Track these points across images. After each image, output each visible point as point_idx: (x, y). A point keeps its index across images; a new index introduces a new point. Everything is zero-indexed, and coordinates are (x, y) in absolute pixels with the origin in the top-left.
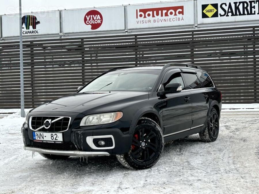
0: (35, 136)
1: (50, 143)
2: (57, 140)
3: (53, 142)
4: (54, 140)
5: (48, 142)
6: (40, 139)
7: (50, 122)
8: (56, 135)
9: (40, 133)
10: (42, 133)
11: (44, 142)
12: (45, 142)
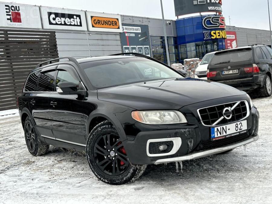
0: (214, 133)
1: (235, 136)
2: (242, 129)
3: (238, 134)
4: (239, 131)
5: (233, 135)
6: (222, 135)
7: (230, 111)
8: (241, 124)
9: (222, 127)
10: (224, 127)
11: (227, 137)
12: (229, 136)
